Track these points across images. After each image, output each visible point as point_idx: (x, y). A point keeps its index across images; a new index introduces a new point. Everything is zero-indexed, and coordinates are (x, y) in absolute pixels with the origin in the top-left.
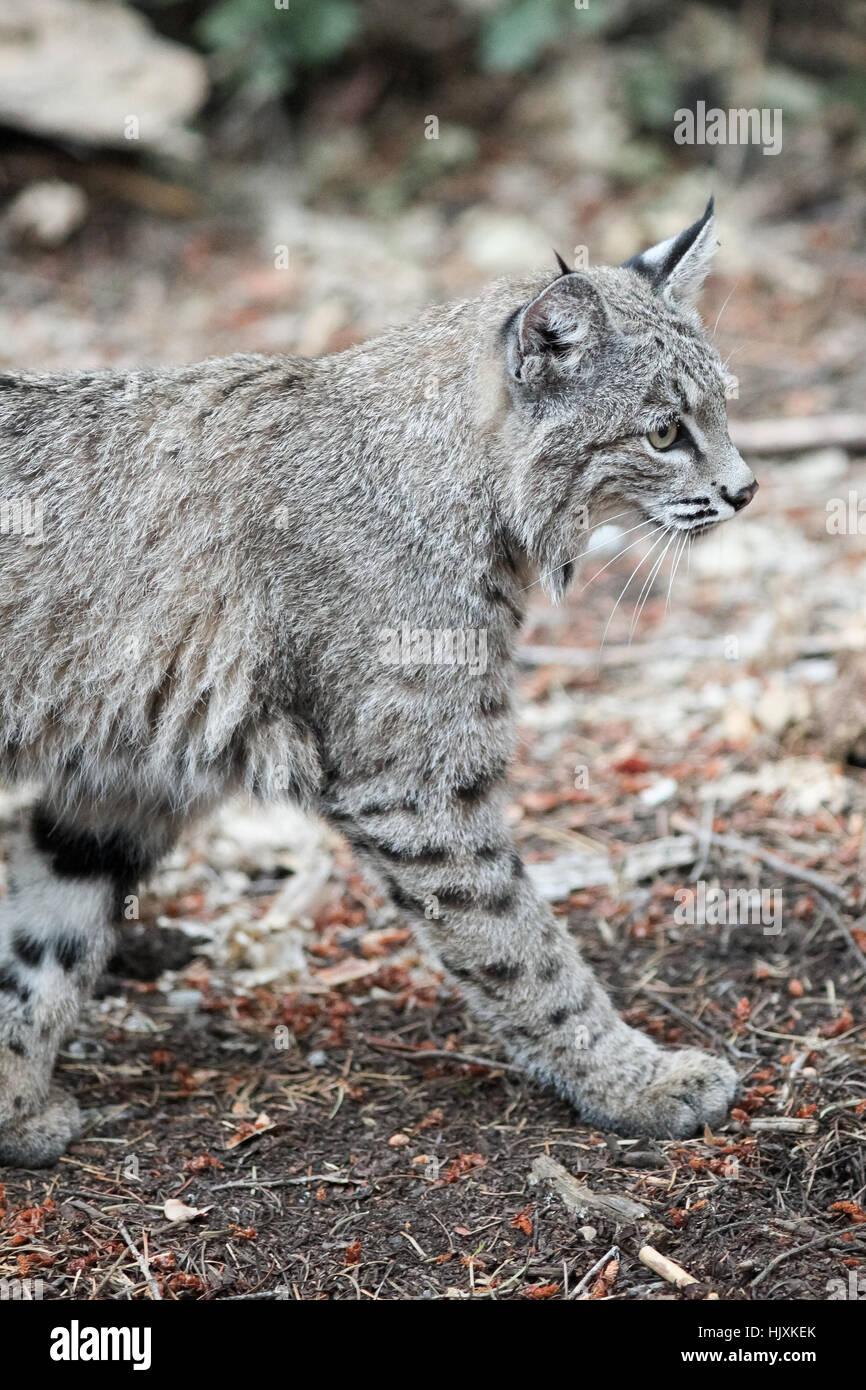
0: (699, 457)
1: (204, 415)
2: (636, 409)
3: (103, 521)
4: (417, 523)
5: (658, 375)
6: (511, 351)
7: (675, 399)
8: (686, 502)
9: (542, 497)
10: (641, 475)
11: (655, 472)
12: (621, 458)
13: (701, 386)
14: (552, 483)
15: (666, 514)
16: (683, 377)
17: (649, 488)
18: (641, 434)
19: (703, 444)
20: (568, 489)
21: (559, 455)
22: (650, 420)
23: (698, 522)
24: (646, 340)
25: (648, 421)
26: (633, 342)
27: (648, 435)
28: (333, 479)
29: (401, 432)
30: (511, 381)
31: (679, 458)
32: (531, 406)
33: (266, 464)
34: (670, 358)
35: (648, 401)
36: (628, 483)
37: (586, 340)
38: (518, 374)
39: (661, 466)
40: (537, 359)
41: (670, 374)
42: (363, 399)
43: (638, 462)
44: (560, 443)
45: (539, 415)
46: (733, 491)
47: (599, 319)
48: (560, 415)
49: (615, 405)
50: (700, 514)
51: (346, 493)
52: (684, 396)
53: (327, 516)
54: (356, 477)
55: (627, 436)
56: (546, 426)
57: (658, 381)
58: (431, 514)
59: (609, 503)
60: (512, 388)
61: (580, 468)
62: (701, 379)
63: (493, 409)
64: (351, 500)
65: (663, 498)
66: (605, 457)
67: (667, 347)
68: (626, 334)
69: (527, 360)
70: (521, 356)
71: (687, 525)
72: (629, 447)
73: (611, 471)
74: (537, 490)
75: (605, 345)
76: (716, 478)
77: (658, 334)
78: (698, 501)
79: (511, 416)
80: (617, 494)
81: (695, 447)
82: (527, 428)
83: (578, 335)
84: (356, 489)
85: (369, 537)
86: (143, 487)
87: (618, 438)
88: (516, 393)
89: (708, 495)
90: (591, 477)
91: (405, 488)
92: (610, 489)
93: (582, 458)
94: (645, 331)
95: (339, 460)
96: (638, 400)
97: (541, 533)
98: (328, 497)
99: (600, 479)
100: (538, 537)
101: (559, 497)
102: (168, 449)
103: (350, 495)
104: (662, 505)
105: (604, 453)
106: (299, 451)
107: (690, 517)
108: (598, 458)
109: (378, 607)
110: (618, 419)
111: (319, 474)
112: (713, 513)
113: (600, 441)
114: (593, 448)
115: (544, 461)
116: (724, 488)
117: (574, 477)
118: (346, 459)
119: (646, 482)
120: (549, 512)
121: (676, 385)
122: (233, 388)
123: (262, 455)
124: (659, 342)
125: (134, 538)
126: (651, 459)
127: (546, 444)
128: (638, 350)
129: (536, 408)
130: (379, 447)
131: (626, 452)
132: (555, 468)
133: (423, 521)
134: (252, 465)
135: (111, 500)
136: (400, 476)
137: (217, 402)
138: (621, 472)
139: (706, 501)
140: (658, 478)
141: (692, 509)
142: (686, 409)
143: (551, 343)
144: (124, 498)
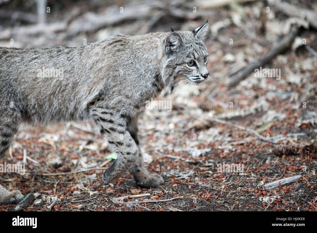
0: (198, 68)
1: (105, 47)
2: (185, 58)
3: (82, 66)
4: (143, 71)
5: (190, 52)
6: (164, 46)
7: (193, 57)
8: (195, 76)
9: (167, 73)
10: (186, 71)
11: (189, 70)
12: (182, 67)
13: (198, 54)
14: (169, 70)
15: (191, 78)
16: (195, 52)
17: (188, 73)
18: (186, 63)
19: (199, 66)
20: (172, 72)
21: (171, 65)
22: (188, 60)
23: (197, 80)
24: (189, 45)
25: (187, 60)
26: (186, 45)
27: (187, 63)
28: (128, 60)
29: (143, 55)
30: (164, 51)
31: (194, 68)
32: (167, 56)
33: (114, 55)
34: (193, 49)
35: (188, 57)
36: (184, 72)
37: (178, 44)
38: (165, 50)
39: (190, 69)
40: (169, 47)
41: (192, 52)
42: (137, 49)
43: (185, 68)
44: (171, 63)
45: (168, 58)
46: (203, 75)
47: (180, 40)
48: (172, 58)
49: (181, 57)
50: (197, 79)
51: (130, 63)
52: (194, 56)
53: (125, 67)
54: (133, 61)
55: (183, 63)
56: (170, 59)
57: (189, 53)
58: (146, 70)
59: (181, 76)
60: (164, 53)
61: (175, 68)
62: (199, 53)
63: (161, 56)
64: (131, 65)
65: (191, 75)
66: (179, 67)
67: (193, 47)
68: (186, 44)
69: (167, 47)
70: (166, 47)
71: (195, 81)
72: (184, 65)
73: (180, 69)
74: (166, 72)
75: (181, 45)
76: (200, 72)
77: (192, 44)
78: (197, 76)
79: (164, 58)
80: (182, 74)
81: (197, 66)
82: (166, 60)
83: (176, 43)
84: (132, 63)
85: (133, 72)
86: (90, 59)
87: (182, 63)
88: (165, 54)
89: (199, 75)
90: (177, 70)
91: (142, 65)
92: (180, 73)
93: (175, 66)
94: (190, 44)
95: (130, 57)
96: (185, 56)
97: (167, 80)
98: (126, 63)
99: (178, 71)
100: (166, 80)
101: (170, 74)
102: (97, 52)
103: (131, 64)
104: (190, 76)
105: (179, 66)
106: (123, 54)
107: (195, 79)
108: (178, 67)
109: (130, 84)
110: (181, 60)
111: (126, 59)
112: (200, 79)
113: (178, 64)
114: (177, 65)
115: (168, 66)
116: (202, 74)
117: (173, 70)
118: (131, 57)
119: (187, 72)
120: (168, 76)
121: (193, 54)
122: (112, 44)
123: (114, 54)
124: (192, 46)
125: (88, 69)
126: (188, 68)
127: (168, 63)
128: (187, 47)
129: (168, 56)
130: (138, 57)
131: (183, 66)
132: (170, 68)
133: (145, 71)
134: (112, 55)
135: (84, 62)
136: (141, 63)
137: (108, 45)
138: (182, 70)
139: (198, 76)
140: (189, 71)
141: (196, 78)
142: (195, 58)
143: (171, 45)
144: (87, 61)
